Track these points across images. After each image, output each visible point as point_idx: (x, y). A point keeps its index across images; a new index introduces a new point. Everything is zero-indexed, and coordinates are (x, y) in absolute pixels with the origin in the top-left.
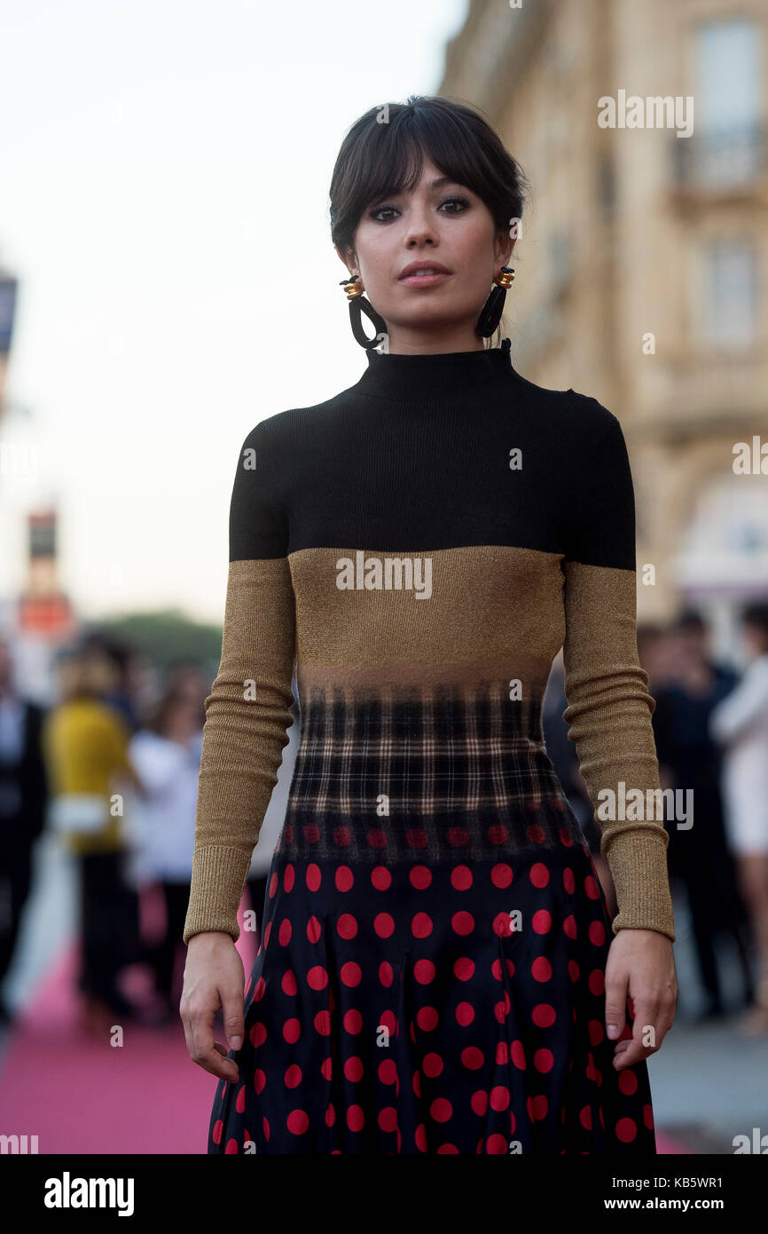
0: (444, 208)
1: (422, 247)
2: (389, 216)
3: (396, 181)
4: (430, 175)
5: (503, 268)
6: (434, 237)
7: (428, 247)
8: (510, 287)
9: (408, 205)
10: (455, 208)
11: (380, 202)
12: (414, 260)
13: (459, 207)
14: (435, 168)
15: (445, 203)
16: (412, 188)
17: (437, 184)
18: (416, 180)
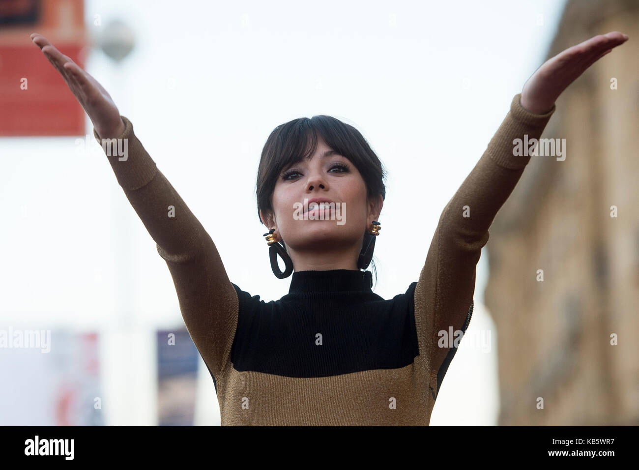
0: (332, 170)
1: (317, 191)
2: (296, 176)
3: (300, 153)
4: (322, 149)
5: (373, 222)
6: (325, 184)
7: (321, 190)
8: (378, 234)
9: (307, 168)
10: (340, 170)
11: (289, 168)
12: (312, 198)
13: (341, 170)
14: (325, 144)
15: (332, 168)
16: (310, 157)
17: (327, 155)
18: (313, 151)
